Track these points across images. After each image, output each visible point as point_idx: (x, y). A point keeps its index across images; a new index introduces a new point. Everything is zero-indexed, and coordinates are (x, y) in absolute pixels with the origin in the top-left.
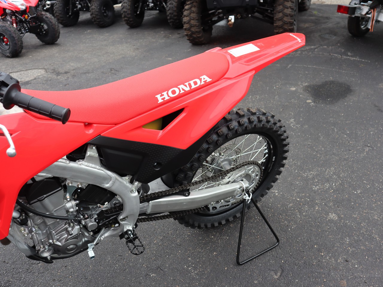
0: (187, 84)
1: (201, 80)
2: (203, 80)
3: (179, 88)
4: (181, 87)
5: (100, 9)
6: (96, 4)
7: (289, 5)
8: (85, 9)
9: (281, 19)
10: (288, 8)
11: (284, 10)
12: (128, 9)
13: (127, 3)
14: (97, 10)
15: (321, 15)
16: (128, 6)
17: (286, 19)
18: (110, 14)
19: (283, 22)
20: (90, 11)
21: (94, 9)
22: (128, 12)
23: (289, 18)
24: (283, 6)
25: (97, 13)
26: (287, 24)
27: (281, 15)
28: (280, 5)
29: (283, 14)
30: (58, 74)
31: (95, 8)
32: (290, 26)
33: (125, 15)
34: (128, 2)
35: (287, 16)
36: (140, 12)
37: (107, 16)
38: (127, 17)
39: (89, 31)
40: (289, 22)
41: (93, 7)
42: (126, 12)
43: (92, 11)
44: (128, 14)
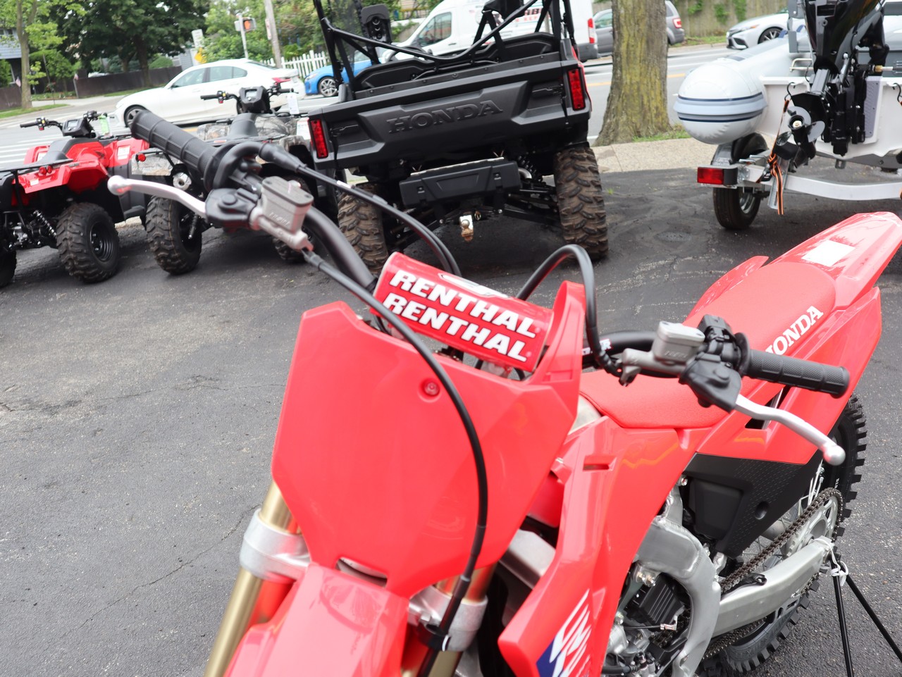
0: (793, 326)
1: (809, 315)
2: (813, 316)
3: (785, 337)
4: (788, 333)
5: (86, 237)
6: (74, 227)
7: (589, 179)
8: (39, 243)
9: (578, 211)
10: (589, 186)
11: (581, 190)
12: (168, 230)
13: (161, 216)
14: (80, 241)
15: (624, 195)
16: (165, 223)
17: (588, 209)
18: (108, 247)
19: (582, 215)
20: (57, 245)
21: (71, 239)
22: (166, 238)
23: (595, 205)
24: (577, 182)
25: (79, 249)
26: (593, 219)
27: (575, 201)
28: (568, 181)
29: (580, 199)
30: (51, 410)
31: (74, 236)
32: (598, 224)
33: (159, 244)
34: (164, 214)
35: (591, 203)
36: (193, 236)
37: (101, 254)
38: (164, 250)
39: (58, 296)
40: (596, 214)
41: (68, 234)
42: (163, 237)
43: (64, 244)
44: (168, 242)
